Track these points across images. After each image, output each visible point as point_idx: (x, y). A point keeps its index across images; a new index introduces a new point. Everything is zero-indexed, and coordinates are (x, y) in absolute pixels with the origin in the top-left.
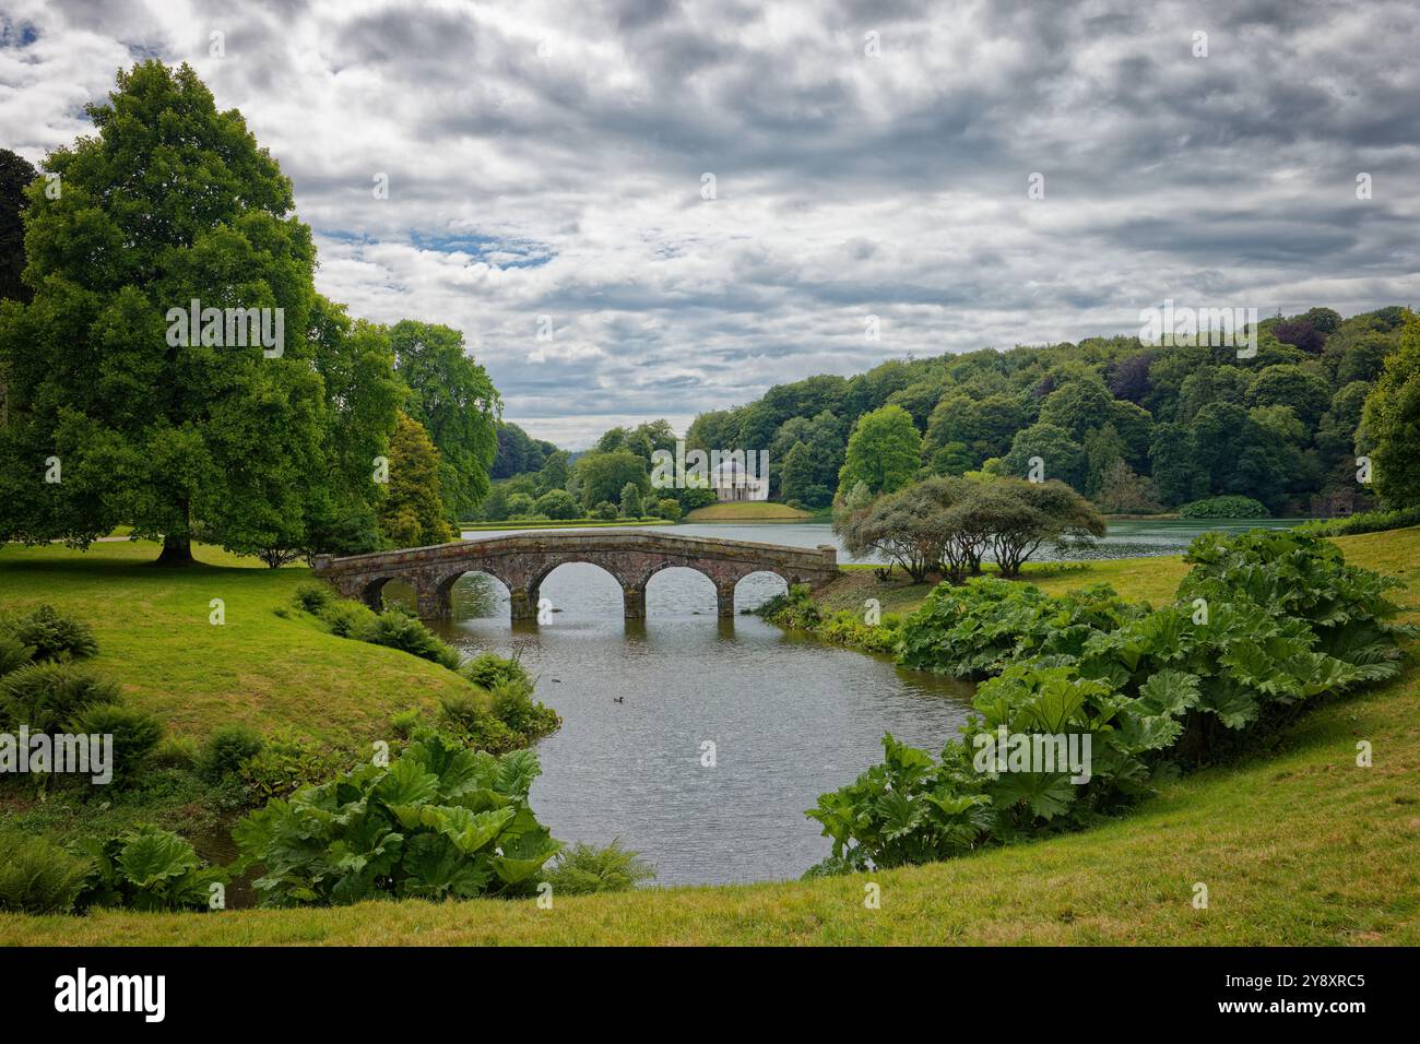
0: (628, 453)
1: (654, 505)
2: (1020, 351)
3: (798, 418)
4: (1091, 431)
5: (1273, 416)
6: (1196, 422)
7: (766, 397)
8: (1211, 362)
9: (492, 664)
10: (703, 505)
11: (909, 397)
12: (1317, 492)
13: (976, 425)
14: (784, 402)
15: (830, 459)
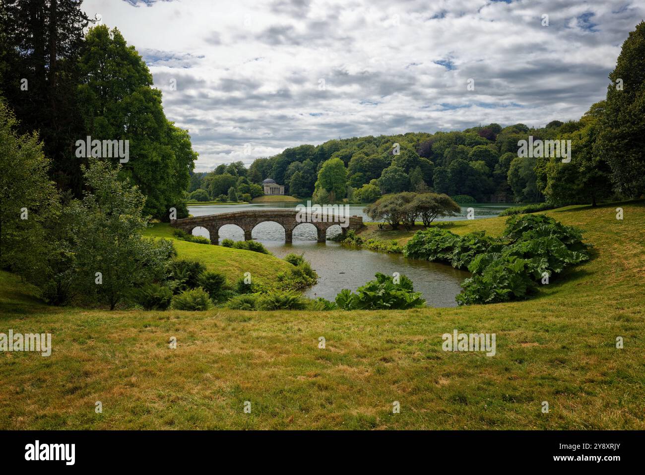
0: (229, 175)
1: (241, 196)
2: (383, 137)
3: (296, 162)
5: (478, 165)
6: (450, 166)
7: (283, 152)
8: (456, 144)
9: (294, 257)
10: (259, 196)
11: (341, 154)
12: (493, 194)
13: (368, 166)
15: (310, 178)
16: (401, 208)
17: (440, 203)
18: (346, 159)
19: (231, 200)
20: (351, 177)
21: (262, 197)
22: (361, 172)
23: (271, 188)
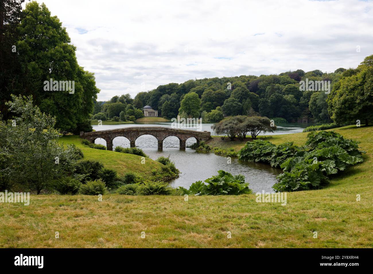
0: (121, 103)
1: (128, 117)
2: (225, 78)
3: (166, 94)
4: (244, 100)
5: (289, 97)
6: (270, 98)
7: (157, 88)
8: (274, 83)
9: (163, 159)
10: (140, 117)
11: (197, 90)
12: (299, 117)
13: (214, 98)
14: (162, 90)
15: (175, 106)
16: (236, 126)
17: (263, 123)
18: (200, 93)
19: (121, 120)
20: (203, 105)
21: (143, 118)
22: (210, 102)
23: (149, 112)
